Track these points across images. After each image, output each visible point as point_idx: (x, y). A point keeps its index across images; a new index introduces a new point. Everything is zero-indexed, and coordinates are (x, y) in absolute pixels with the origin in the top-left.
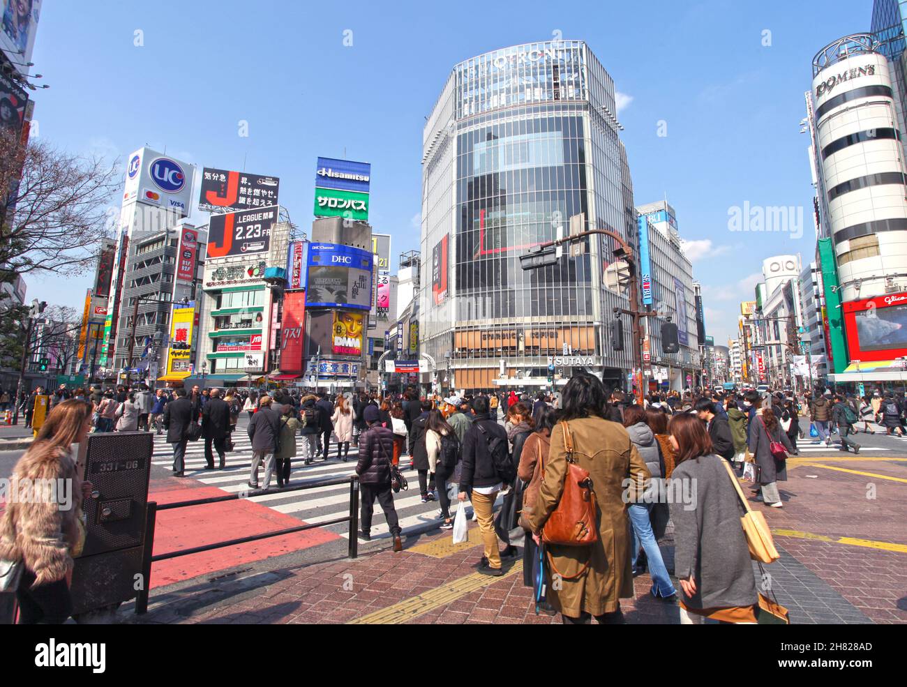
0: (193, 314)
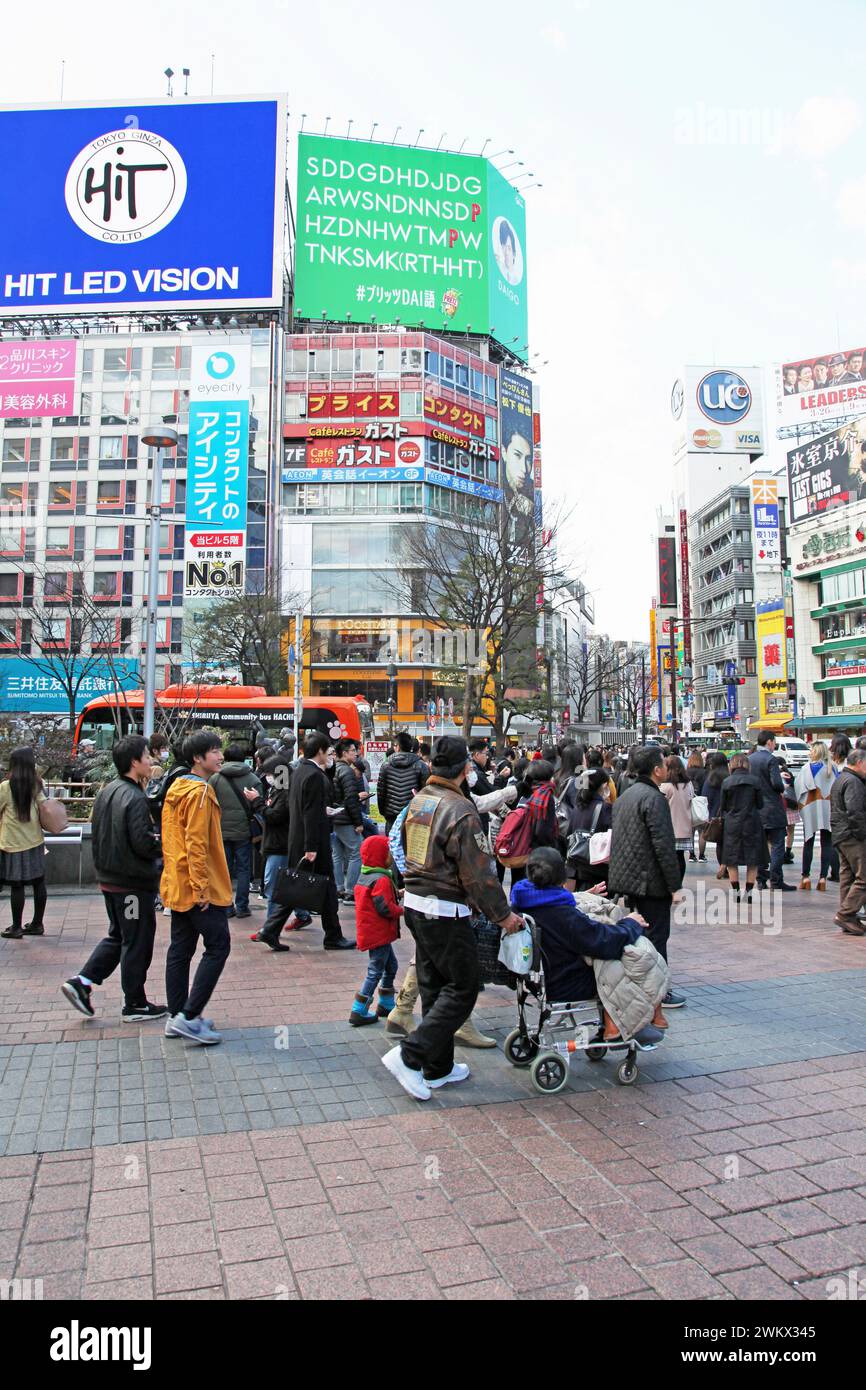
0: (783, 619)
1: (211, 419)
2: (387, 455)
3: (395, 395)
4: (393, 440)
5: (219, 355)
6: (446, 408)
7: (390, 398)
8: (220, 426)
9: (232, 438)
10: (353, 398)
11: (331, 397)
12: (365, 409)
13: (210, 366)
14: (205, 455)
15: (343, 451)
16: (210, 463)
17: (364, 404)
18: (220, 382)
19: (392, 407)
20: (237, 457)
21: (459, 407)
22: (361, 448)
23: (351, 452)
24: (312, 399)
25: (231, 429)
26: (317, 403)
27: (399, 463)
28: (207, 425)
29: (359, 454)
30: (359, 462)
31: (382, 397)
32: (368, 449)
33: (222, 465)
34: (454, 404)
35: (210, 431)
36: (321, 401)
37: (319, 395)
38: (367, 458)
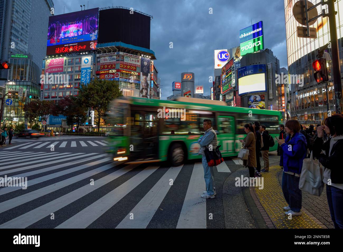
1: (85, 71)
2: (113, 76)
3: (115, 64)
4: (114, 73)
5: (86, 59)
6: (126, 66)
7: (114, 65)
8: (86, 72)
9: (88, 74)
10: (108, 65)
11: (104, 65)
12: (110, 67)
13: (85, 61)
14: (83, 78)
15: (106, 76)
16: (84, 79)
17: (110, 66)
18: (86, 64)
19: (114, 67)
20: (88, 78)
21: (129, 66)
22: (109, 75)
23: (107, 76)
24: (101, 66)
25: (88, 73)
26: (102, 67)
27: (115, 77)
28: (84, 72)
29: (109, 76)
30: (109, 77)
31: (113, 65)
32: (110, 75)
33: (86, 80)
34: (128, 65)
35: (84, 73)
36: (103, 66)
37: (102, 65)
38: (110, 77)
